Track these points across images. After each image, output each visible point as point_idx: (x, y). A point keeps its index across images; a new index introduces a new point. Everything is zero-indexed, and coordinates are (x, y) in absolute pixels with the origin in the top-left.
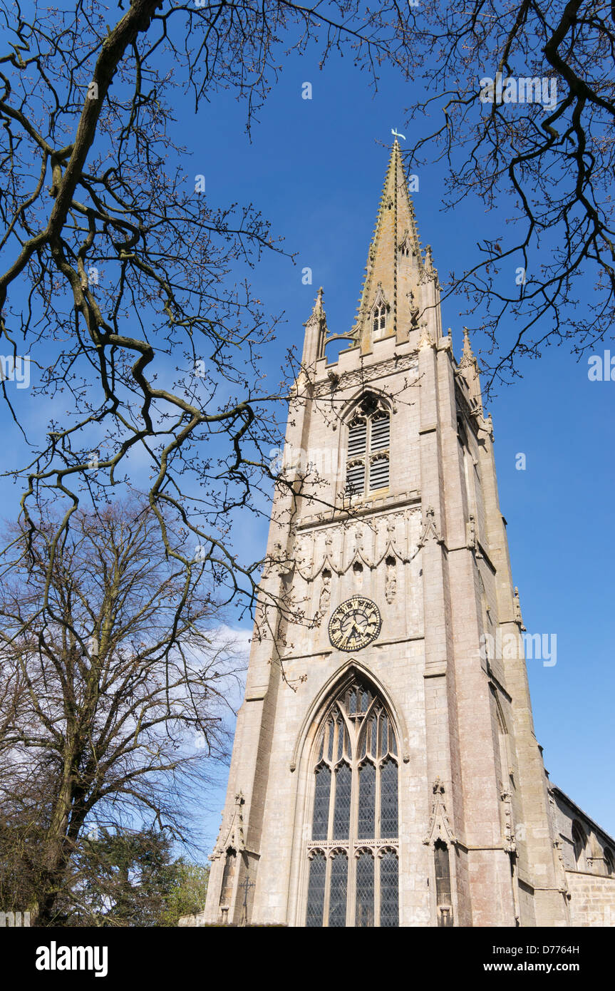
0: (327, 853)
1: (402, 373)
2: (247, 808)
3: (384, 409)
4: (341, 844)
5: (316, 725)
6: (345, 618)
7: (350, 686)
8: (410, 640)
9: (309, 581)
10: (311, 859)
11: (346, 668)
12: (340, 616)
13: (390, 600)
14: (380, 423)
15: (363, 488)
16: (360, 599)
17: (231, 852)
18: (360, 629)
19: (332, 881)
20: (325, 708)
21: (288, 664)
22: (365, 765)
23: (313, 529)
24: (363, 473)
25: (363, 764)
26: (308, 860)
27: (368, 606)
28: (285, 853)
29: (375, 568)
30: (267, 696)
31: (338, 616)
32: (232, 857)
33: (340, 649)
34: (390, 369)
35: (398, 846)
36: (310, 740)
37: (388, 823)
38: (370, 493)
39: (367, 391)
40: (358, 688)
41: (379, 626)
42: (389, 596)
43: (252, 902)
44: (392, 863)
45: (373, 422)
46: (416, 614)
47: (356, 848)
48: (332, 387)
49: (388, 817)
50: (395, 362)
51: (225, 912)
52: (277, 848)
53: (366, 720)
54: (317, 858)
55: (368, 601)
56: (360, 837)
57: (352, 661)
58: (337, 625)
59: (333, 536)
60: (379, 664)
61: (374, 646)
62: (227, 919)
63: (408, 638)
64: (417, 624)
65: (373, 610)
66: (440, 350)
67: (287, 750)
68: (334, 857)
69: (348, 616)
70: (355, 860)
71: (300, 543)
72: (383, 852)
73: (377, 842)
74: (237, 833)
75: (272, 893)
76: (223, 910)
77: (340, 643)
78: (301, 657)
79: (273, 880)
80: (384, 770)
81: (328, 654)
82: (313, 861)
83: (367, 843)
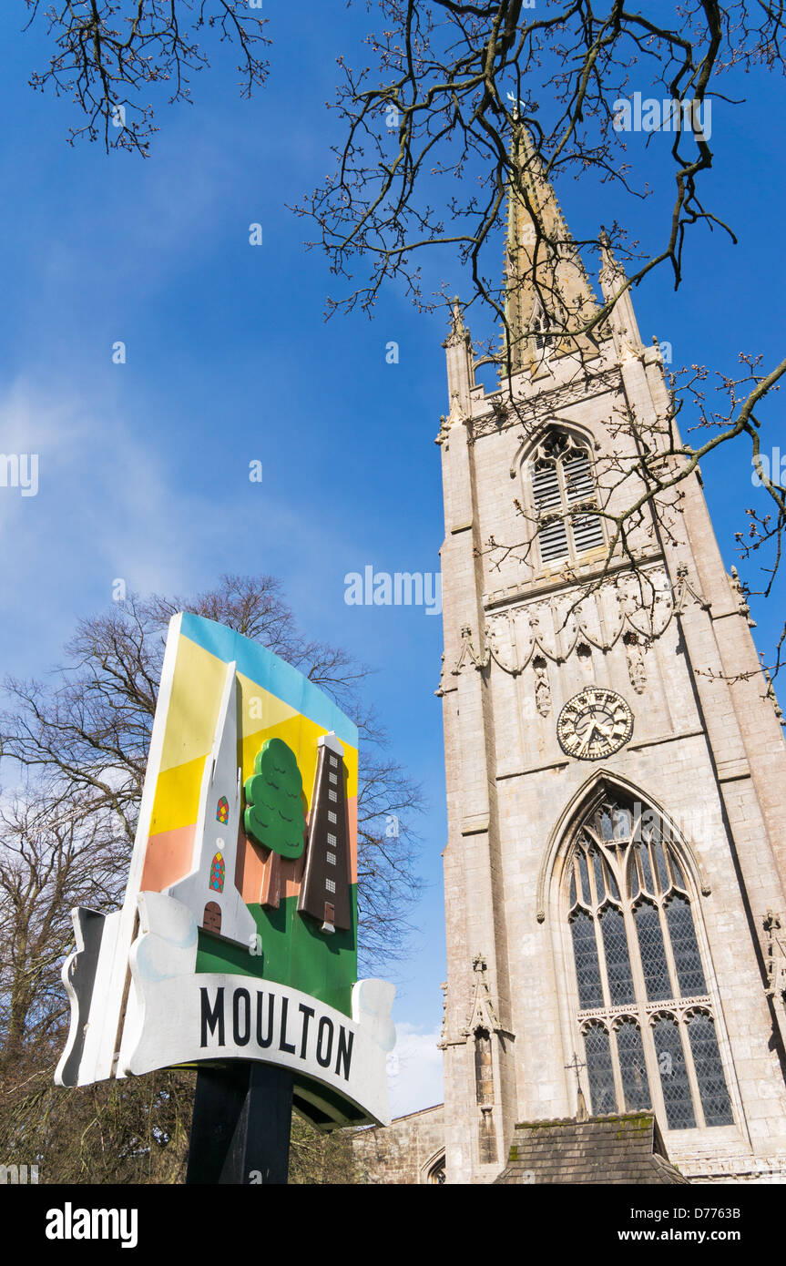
0: (609, 1024)
1: (597, 398)
2: (491, 975)
3: (578, 445)
4: (627, 1010)
5: (562, 860)
6: (578, 718)
7: (600, 805)
8: (680, 738)
9: (515, 674)
10: (585, 1034)
11: (594, 782)
12: (573, 716)
13: (639, 689)
14: (574, 465)
15: (566, 549)
16: (596, 691)
17: (481, 1033)
18: (605, 730)
19: (621, 1060)
20: (570, 836)
21: (507, 783)
22: (641, 906)
23: (509, 607)
24: (564, 530)
25: (638, 904)
26: (581, 1036)
27: (611, 699)
28: (551, 1029)
29: (610, 649)
30: (490, 826)
31: (568, 716)
32: (483, 1040)
33: (579, 758)
34: (579, 394)
35: (710, 1006)
36: (556, 879)
37: (688, 977)
38: (579, 556)
39: (550, 425)
40: (611, 807)
41: (630, 724)
42: (637, 685)
43: (516, 1097)
44: (704, 1028)
45: (565, 464)
46: (681, 704)
47: (649, 1013)
48: (499, 423)
49: (687, 969)
50: (584, 384)
51: (487, 1113)
52: (537, 1024)
53: (632, 847)
54: (593, 1032)
55: (610, 693)
56: (651, 999)
57: (602, 771)
58: (569, 728)
59: (539, 613)
60: (640, 772)
61: (629, 750)
62: (492, 1122)
63: (678, 735)
64: (686, 717)
65: (617, 704)
66: (650, 364)
67: (526, 895)
68: (617, 1027)
69: (581, 715)
70: (651, 1029)
71: (493, 626)
72: (689, 1015)
73: (678, 1003)
74: (485, 1008)
75: (542, 1083)
76: (484, 1111)
77: (580, 750)
78: (524, 774)
79: (541, 1067)
80: (669, 909)
81: (563, 766)
82: (588, 1036)
83: (664, 1005)
